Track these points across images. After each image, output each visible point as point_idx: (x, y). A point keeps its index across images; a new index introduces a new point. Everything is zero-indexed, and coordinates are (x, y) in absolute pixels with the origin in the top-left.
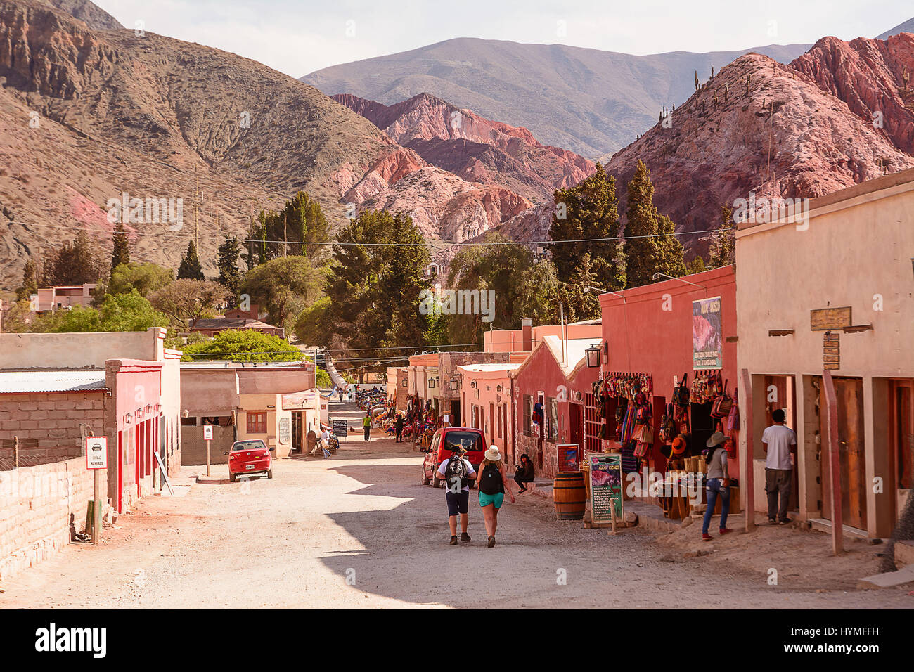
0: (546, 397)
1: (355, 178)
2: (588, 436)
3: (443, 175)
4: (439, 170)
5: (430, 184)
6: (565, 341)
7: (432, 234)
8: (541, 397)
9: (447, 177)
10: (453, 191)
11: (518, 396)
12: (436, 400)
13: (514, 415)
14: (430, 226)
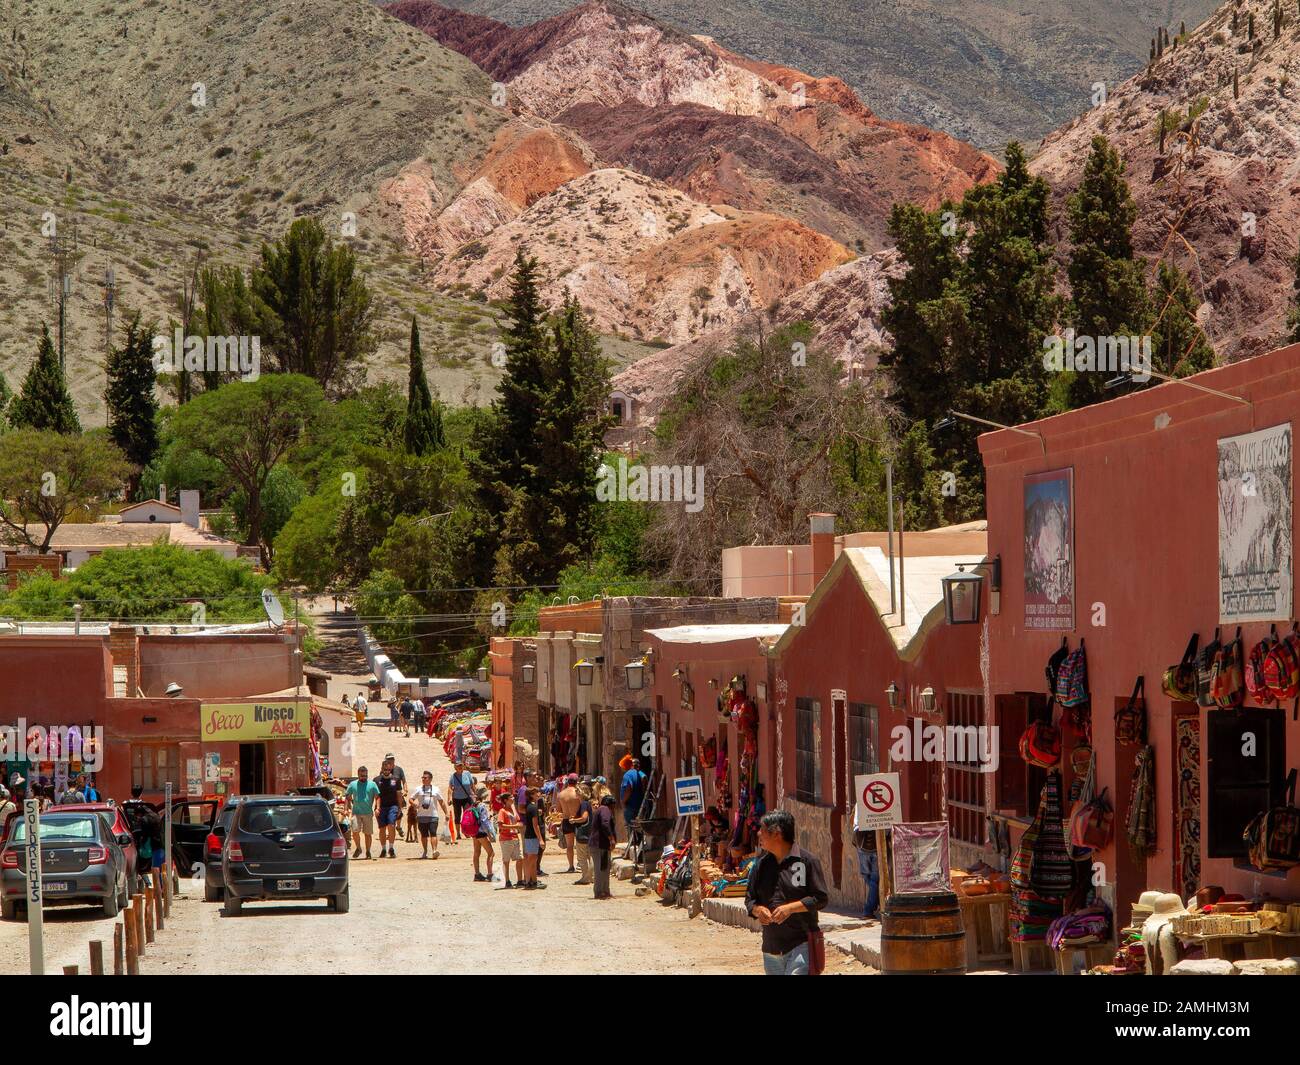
0: (851, 705)
1: (438, 196)
2: (952, 803)
3: (644, 188)
4: (635, 175)
5: (615, 207)
6: (897, 561)
7: (619, 327)
8: (839, 704)
9: (655, 192)
10: (669, 225)
11: (783, 701)
12: (597, 716)
13: (775, 749)
14: (614, 308)
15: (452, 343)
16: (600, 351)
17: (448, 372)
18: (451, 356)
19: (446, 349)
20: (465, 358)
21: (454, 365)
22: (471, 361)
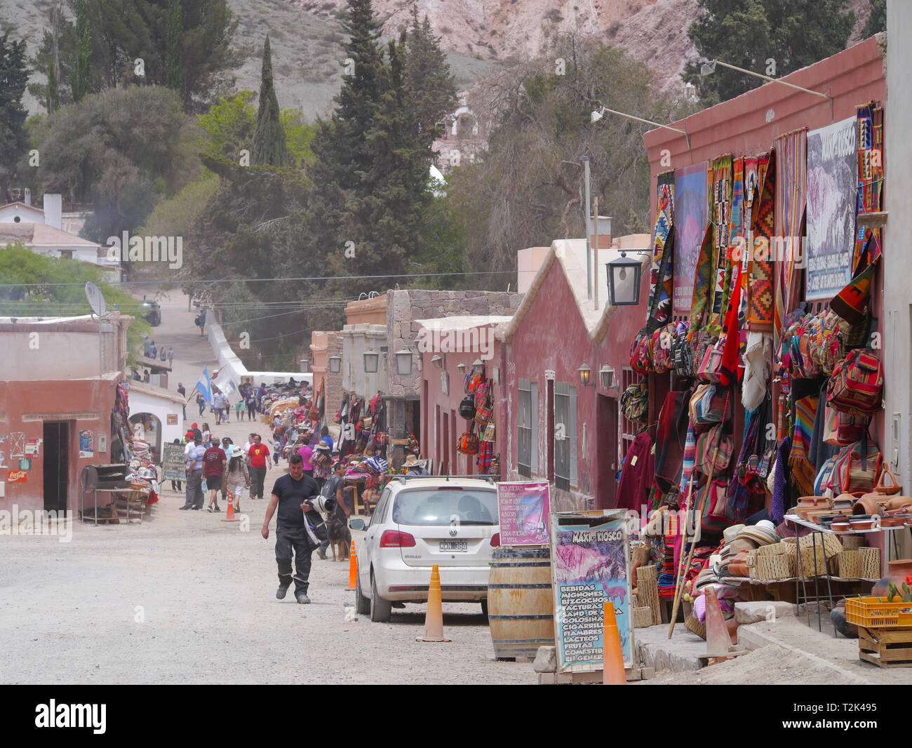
7: (474, 46)
8: (550, 383)
11: (512, 382)
13: (506, 427)
15: (316, 60)
16: (447, 67)
17: (312, 88)
18: (314, 72)
19: (310, 65)
20: (328, 74)
21: (317, 80)
22: (332, 77)
